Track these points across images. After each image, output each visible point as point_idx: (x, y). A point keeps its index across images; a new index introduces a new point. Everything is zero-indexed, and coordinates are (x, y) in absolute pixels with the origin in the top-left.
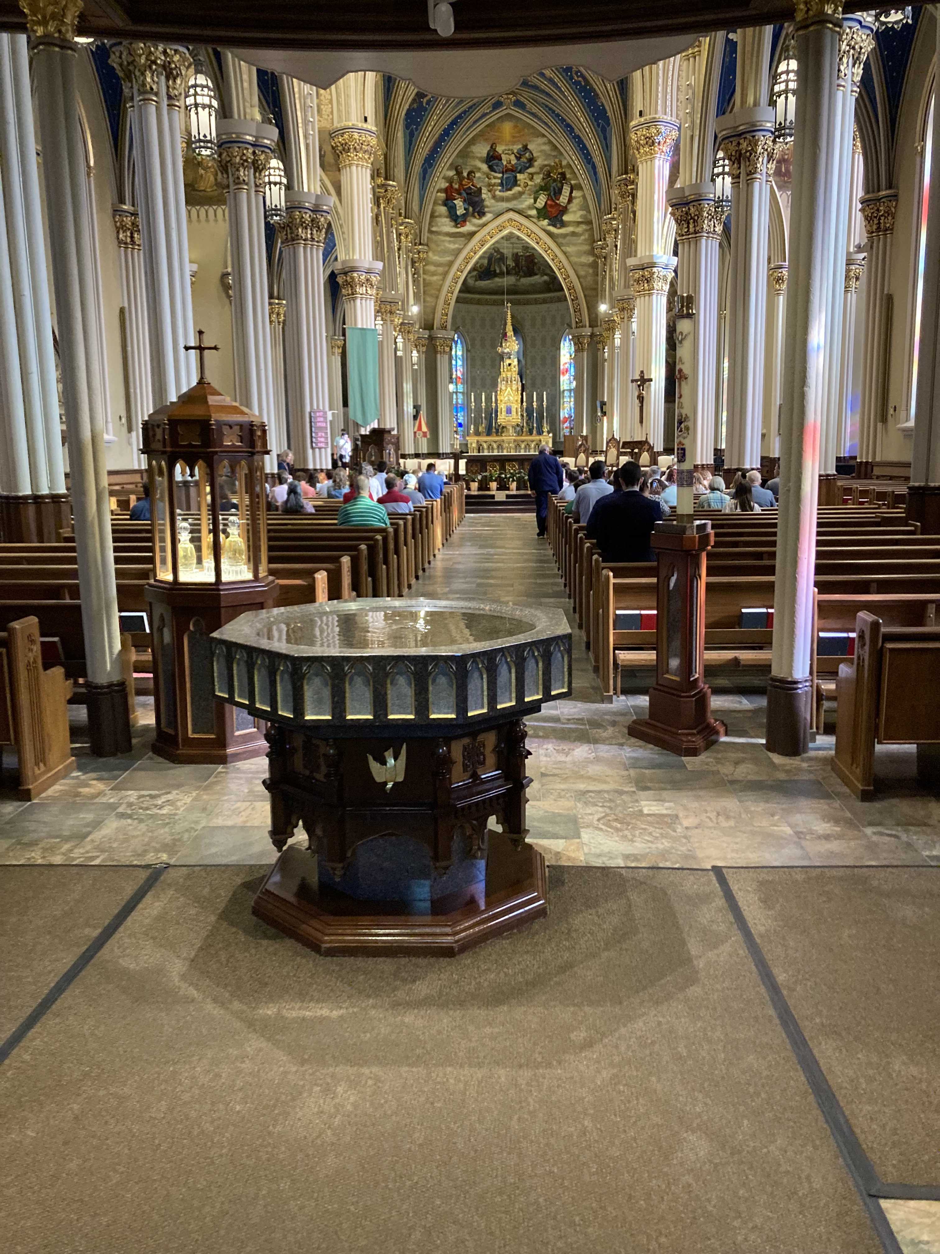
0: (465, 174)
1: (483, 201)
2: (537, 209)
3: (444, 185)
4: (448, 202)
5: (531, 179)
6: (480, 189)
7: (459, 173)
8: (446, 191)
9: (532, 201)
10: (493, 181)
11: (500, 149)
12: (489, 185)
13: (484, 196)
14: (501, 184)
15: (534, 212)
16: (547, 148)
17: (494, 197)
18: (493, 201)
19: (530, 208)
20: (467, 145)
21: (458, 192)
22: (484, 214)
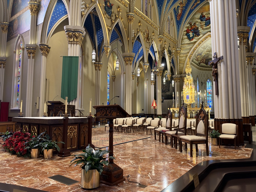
0: (193, 24)
3: (186, 29)
4: (187, 34)
6: (198, 27)
7: (191, 24)
8: (187, 31)
10: (202, 24)
11: (204, 14)
12: (201, 26)
13: (199, 29)
14: (205, 24)
17: (203, 29)
20: (193, 16)
21: (191, 30)
22: (199, 35)
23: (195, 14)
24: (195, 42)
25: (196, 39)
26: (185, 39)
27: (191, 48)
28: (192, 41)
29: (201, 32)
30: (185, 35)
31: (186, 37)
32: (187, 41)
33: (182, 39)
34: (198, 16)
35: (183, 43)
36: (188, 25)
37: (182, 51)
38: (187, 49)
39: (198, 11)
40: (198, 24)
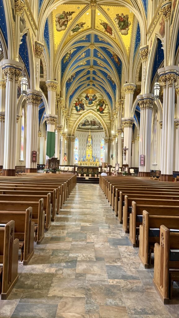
0: (80, 100)
1: (84, 107)
3: (75, 102)
4: (76, 106)
6: (84, 104)
7: (79, 100)
8: (75, 104)
9: (96, 107)
10: (87, 102)
11: (89, 95)
12: (86, 103)
13: (84, 106)
14: (89, 103)
15: (96, 110)
16: (100, 95)
17: (87, 106)
18: (87, 107)
20: (81, 94)
21: (78, 104)
22: (84, 110)
23: (82, 93)
24: (81, 114)
26: (73, 110)
27: (78, 118)
28: (79, 113)
31: (74, 108)
32: (75, 112)
33: (72, 109)
34: (84, 95)
35: (72, 112)
36: (77, 100)
37: (71, 118)
38: (74, 118)
39: (84, 92)
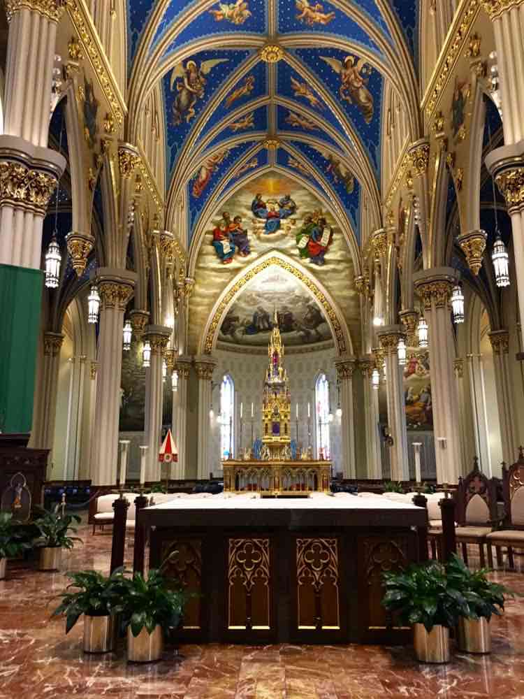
0: (232, 219)
1: (248, 241)
2: (299, 249)
3: (212, 228)
4: (216, 242)
5: (294, 224)
6: (246, 232)
7: (226, 218)
9: (294, 242)
10: (258, 225)
11: (264, 199)
12: (254, 228)
13: (249, 238)
15: (296, 252)
16: (308, 199)
18: (258, 242)
19: (293, 248)
21: (225, 234)
22: (249, 253)
23: (239, 192)
24: (237, 270)
25: (239, 262)
26: (207, 254)
27: (224, 285)
28: (228, 266)
29: (253, 247)
30: (208, 242)
32: (213, 262)
34: (248, 199)
35: (201, 265)
37: (197, 287)
38: (212, 285)
39: (247, 187)
40: (245, 222)
